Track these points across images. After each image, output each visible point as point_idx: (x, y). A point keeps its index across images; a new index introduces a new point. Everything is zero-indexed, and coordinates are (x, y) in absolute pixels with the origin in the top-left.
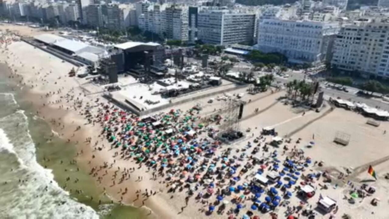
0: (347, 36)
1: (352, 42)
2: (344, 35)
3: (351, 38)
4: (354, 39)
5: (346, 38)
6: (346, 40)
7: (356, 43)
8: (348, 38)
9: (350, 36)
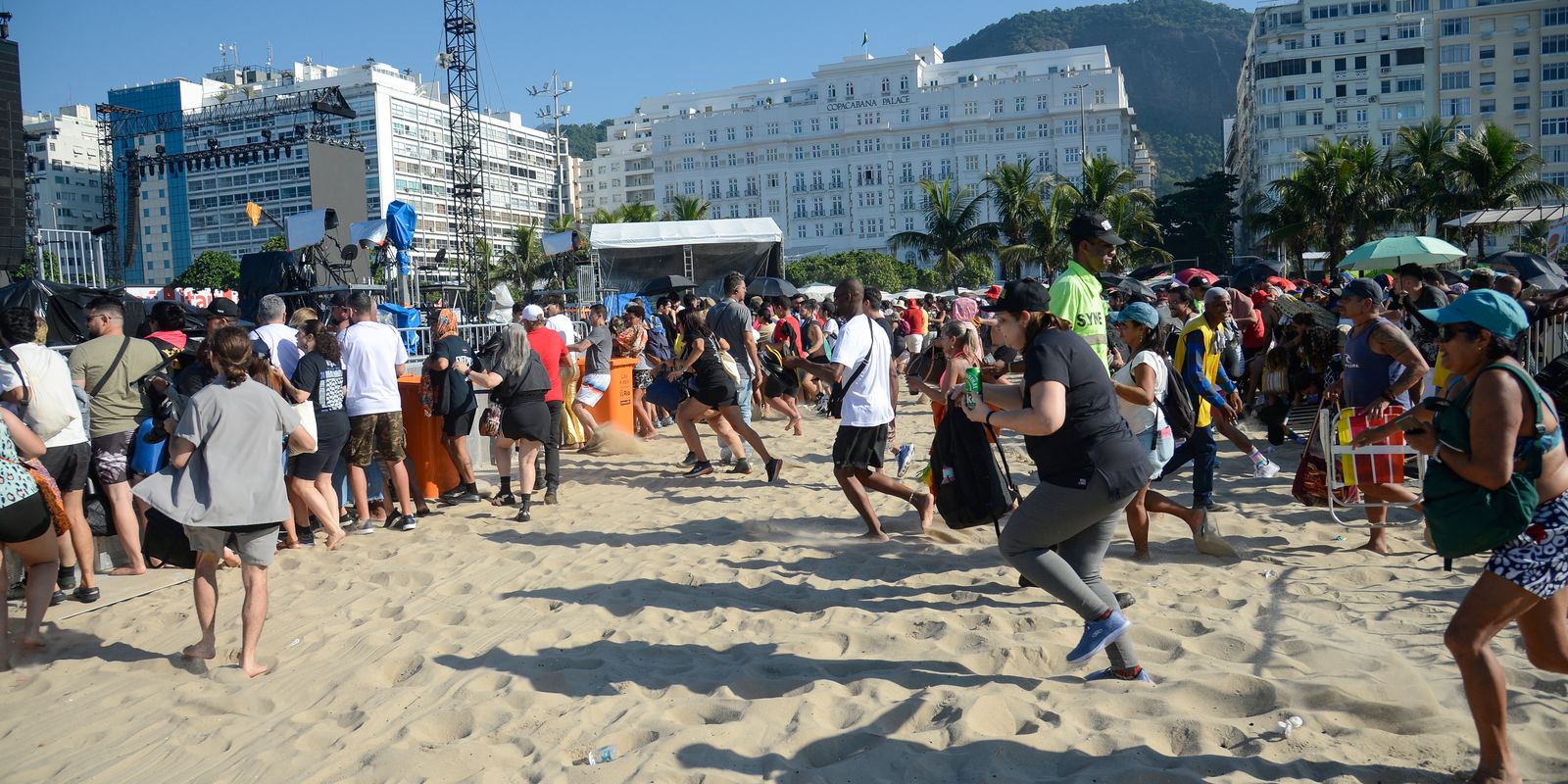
0: (1328, 52)
1: (1374, 88)
2: (1308, 53)
3: (1361, 63)
4: (1385, 60)
5: (1328, 66)
6: (1328, 79)
7: (1402, 86)
8: (1340, 65)
9: (1350, 51)
